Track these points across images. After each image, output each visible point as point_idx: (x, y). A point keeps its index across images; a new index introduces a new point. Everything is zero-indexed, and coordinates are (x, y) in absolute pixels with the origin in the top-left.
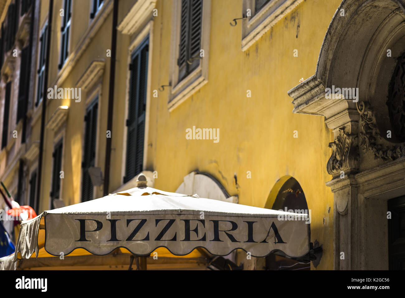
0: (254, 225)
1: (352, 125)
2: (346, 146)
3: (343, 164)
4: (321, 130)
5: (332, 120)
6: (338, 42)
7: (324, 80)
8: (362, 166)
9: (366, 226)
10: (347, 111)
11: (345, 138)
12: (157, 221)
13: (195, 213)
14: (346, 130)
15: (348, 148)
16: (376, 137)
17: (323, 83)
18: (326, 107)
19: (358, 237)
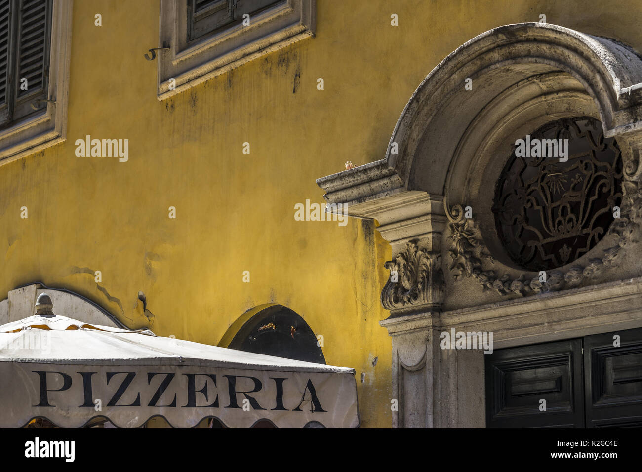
0: (284, 382)
1: (433, 238)
2: (420, 269)
3: (419, 295)
4: (355, 240)
5: (394, 227)
6: (435, 115)
7: (401, 169)
8: (452, 300)
9: (457, 388)
10: (429, 217)
11: (420, 257)
12: (151, 376)
13: (202, 364)
14: (421, 244)
15: (428, 272)
16: (481, 259)
17: (400, 173)
18: (386, 208)
19: (443, 405)
